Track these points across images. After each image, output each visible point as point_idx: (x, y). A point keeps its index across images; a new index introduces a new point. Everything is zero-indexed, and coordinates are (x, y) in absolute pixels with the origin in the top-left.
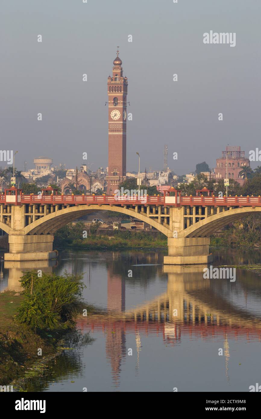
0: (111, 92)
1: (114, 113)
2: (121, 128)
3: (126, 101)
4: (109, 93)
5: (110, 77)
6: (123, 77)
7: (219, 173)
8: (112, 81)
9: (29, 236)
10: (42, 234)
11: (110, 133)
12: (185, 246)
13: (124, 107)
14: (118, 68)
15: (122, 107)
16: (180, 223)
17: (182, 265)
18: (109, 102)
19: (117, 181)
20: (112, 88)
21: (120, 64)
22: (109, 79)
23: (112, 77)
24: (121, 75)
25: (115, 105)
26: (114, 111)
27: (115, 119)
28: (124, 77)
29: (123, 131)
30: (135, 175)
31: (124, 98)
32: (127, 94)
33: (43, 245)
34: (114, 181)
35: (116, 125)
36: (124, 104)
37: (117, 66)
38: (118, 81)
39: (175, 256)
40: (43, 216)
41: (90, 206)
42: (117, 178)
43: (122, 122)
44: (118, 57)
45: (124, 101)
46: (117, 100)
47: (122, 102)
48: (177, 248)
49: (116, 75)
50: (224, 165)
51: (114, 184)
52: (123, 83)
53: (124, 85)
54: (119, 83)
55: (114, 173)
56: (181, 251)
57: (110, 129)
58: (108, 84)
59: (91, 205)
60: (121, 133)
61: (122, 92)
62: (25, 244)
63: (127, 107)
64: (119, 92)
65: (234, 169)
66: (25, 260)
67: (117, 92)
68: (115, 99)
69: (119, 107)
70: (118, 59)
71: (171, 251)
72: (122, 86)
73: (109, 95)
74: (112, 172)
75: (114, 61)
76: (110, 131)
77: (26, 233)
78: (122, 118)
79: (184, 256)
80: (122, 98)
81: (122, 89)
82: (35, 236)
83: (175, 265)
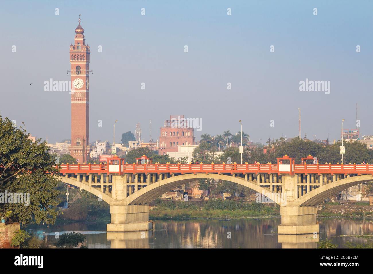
0: (74, 60)
1: (77, 81)
2: (84, 97)
3: (88, 70)
4: (71, 61)
5: (72, 45)
6: (85, 45)
7: (163, 142)
8: (74, 49)
9: (130, 206)
10: (140, 204)
11: (73, 102)
12: (299, 215)
13: (87, 76)
14: (80, 36)
15: (85, 75)
16: (293, 191)
17: (297, 234)
18: (72, 70)
19: (80, 151)
20: (75, 56)
21: (83, 32)
22: (71, 47)
23: (74, 45)
24: (84, 44)
25: (78, 74)
26: (77, 80)
27: (77, 88)
28: (87, 45)
29: (86, 100)
30: (53, 145)
31: (87, 67)
32: (89, 62)
33: (141, 215)
34: (78, 151)
35: (79, 94)
36: (87, 72)
37: (79, 34)
38: (80, 50)
39: (289, 226)
40: (146, 186)
41: (196, 174)
42: (81, 147)
43: (85, 91)
44: (79, 25)
45: (87, 70)
46: (80, 68)
47: (85, 70)
48: (291, 217)
49: (78, 44)
50: (169, 134)
51: (77, 154)
52: (85, 51)
53: (87, 53)
54: (82, 51)
55: (77, 142)
56: (295, 220)
57: (73, 98)
58: (70, 52)
59: (198, 174)
60: (85, 102)
61: (85, 60)
62: (127, 215)
63: (89, 76)
64: (82, 60)
65: (178, 138)
66: (128, 231)
67: (79, 60)
68: (78, 67)
69: (83, 75)
70: (79, 27)
71: (285, 220)
72: (85, 55)
73: (71, 63)
74: (75, 142)
75: (76, 29)
76: (73, 100)
77: (128, 203)
78: (85, 87)
79: (298, 225)
80: (85, 67)
81: (85, 57)
82: (135, 206)
83: (290, 234)
